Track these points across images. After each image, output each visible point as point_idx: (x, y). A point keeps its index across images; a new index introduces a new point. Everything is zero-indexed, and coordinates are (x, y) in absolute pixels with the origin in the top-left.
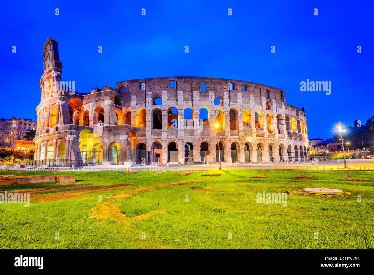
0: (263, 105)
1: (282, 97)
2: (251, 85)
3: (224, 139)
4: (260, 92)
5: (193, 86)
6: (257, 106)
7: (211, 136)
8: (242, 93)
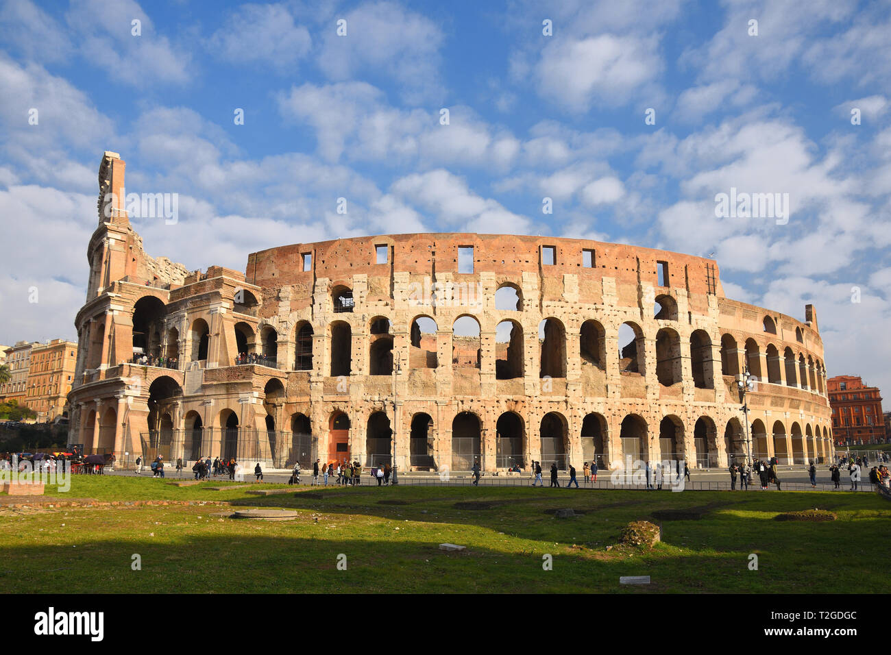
0: (644, 306)
1: (711, 280)
2: (607, 251)
3: (520, 405)
4: (636, 269)
5: (437, 257)
6: (625, 308)
7: (483, 397)
8: (579, 273)
